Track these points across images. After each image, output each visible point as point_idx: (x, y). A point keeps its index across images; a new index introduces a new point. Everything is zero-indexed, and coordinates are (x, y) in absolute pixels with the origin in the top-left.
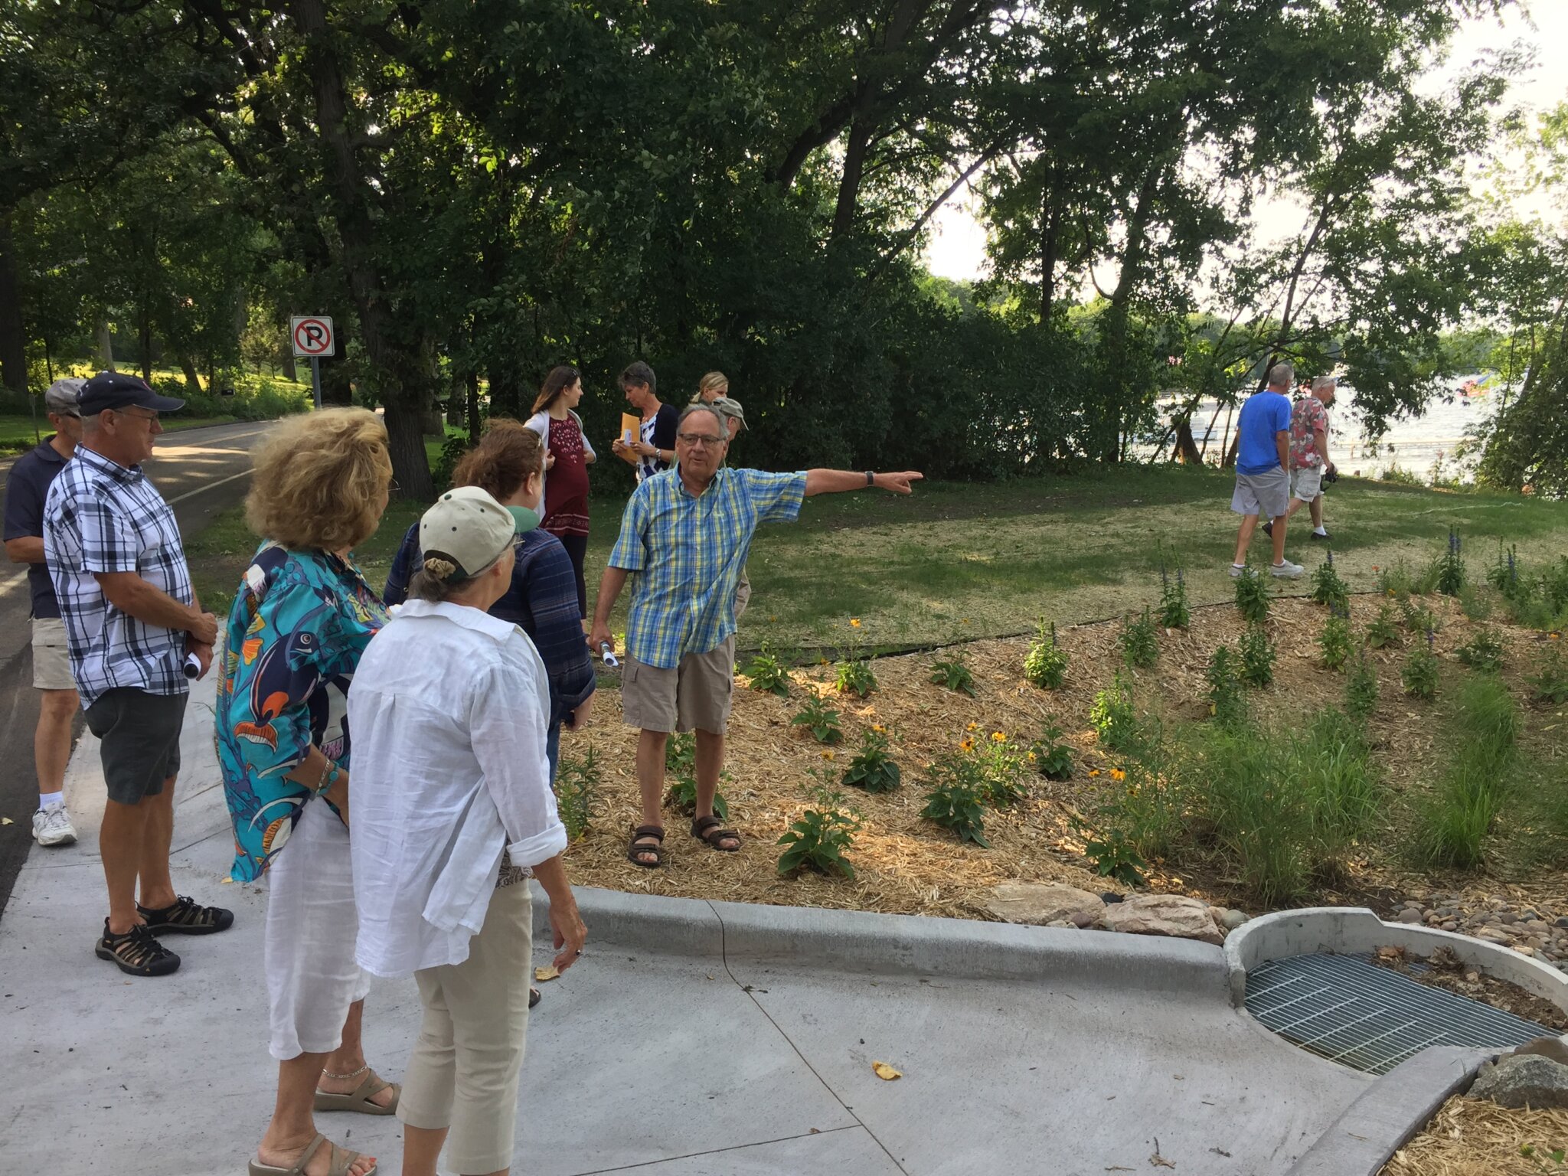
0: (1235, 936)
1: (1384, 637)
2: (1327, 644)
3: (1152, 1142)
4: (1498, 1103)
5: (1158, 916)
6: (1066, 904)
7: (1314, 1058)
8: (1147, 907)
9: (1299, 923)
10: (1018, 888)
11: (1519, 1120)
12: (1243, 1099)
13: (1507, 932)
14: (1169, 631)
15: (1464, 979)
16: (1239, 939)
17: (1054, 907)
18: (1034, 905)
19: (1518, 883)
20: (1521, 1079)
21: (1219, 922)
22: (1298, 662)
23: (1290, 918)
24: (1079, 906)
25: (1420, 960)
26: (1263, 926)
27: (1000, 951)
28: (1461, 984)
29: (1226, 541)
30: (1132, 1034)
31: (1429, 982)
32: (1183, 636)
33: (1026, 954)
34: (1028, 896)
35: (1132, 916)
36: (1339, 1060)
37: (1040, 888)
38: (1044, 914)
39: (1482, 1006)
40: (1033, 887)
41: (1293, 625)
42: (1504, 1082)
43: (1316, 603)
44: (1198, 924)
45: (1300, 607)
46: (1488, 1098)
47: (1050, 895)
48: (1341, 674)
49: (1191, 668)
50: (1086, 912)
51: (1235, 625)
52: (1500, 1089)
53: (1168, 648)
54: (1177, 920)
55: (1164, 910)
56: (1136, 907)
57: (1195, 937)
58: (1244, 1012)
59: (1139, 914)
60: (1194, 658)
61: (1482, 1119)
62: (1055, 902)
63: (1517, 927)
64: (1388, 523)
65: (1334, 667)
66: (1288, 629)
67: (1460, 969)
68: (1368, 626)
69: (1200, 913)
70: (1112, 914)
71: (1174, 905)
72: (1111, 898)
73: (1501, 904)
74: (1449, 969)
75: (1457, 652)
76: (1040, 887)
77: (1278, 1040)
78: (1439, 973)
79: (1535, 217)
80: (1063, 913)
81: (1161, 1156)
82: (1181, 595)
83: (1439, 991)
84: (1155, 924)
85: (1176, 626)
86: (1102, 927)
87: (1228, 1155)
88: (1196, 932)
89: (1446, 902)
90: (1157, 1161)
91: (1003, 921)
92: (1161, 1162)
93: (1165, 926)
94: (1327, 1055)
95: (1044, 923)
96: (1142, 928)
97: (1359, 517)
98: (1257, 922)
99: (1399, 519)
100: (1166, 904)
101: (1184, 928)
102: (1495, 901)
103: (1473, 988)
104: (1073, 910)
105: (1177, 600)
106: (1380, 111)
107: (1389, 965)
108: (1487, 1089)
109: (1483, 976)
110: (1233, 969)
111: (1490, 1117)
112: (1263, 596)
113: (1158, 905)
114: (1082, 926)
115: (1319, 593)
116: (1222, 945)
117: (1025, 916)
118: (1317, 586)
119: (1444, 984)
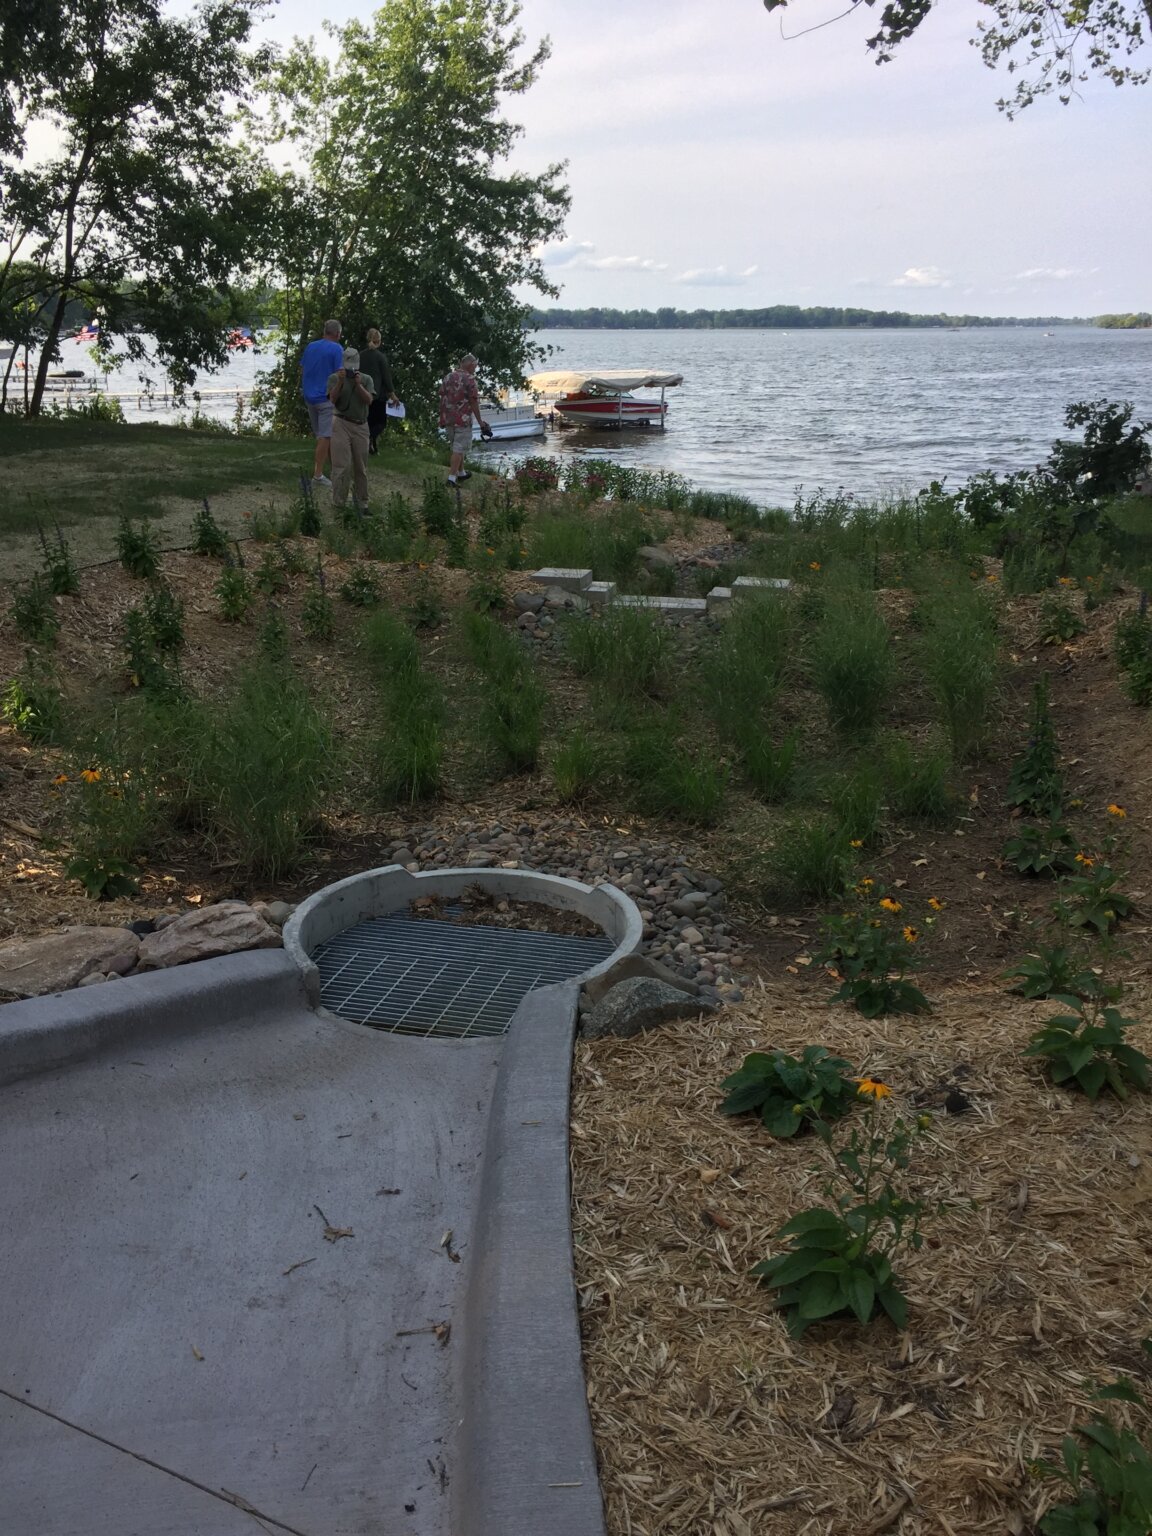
0: (290, 932)
1: (273, 582)
2: (226, 596)
3: (315, 1214)
4: (619, 1036)
5: (208, 933)
6: (95, 951)
7: (413, 1040)
8: (192, 928)
9: (338, 897)
10: (24, 947)
11: (641, 1046)
12: (374, 1115)
13: (490, 851)
14: (59, 599)
15: (498, 911)
16: (296, 933)
17: (80, 960)
18: (54, 964)
19: (472, 801)
20: (635, 1006)
21: (270, 920)
22: (200, 617)
23: (332, 895)
24: (111, 948)
25: (453, 902)
26: (311, 913)
27: (36, 1038)
28: (498, 917)
29: (79, 494)
30: (226, 1084)
31: (470, 923)
32: (77, 603)
33: (71, 1031)
34: (41, 954)
35: (179, 944)
36: (435, 1033)
37: (53, 939)
38: (72, 971)
39: (524, 933)
40: (43, 941)
41: (184, 579)
42: (620, 1014)
43: (199, 554)
44: (255, 930)
45: (184, 560)
46: (608, 1033)
47: (69, 945)
48: (244, 625)
49: (94, 638)
50: (120, 954)
51: (126, 585)
52: (619, 1021)
53: (64, 618)
54: (230, 933)
55: (212, 925)
56: (181, 931)
57: (255, 947)
58: (324, 1012)
59: (187, 939)
60: (95, 626)
61: (609, 1057)
62: (79, 953)
63: (494, 845)
64: (229, 469)
65: (237, 619)
66: (180, 583)
67: (491, 902)
68: (255, 574)
69: (252, 918)
70: (153, 947)
71: (222, 917)
72: (145, 928)
73: (470, 824)
74: (481, 903)
75: (339, 591)
76: (50, 938)
77: (371, 1032)
78: (475, 910)
79: (288, 169)
80: (94, 963)
81: (332, 1225)
82: (65, 556)
83: (481, 929)
84: (209, 945)
85: (66, 593)
86: (151, 967)
87: (397, 1192)
88: (254, 940)
89: (425, 835)
90: (333, 1235)
91: (23, 997)
92: (338, 1235)
93: (220, 944)
94: (420, 1032)
95: (75, 983)
96: (195, 953)
97: (200, 464)
98: (302, 910)
99: (236, 465)
100: (214, 919)
101: (240, 940)
102: (465, 823)
103: (509, 917)
104: (106, 955)
105: (62, 562)
106: (132, 30)
107: (428, 916)
108: (606, 1025)
109: (511, 903)
110: (306, 971)
111: (616, 1052)
112: (150, 551)
113: (205, 922)
114: (124, 973)
115: (202, 543)
116: (282, 946)
117: (48, 981)
118: (197, 538)
119: (484, 921)
